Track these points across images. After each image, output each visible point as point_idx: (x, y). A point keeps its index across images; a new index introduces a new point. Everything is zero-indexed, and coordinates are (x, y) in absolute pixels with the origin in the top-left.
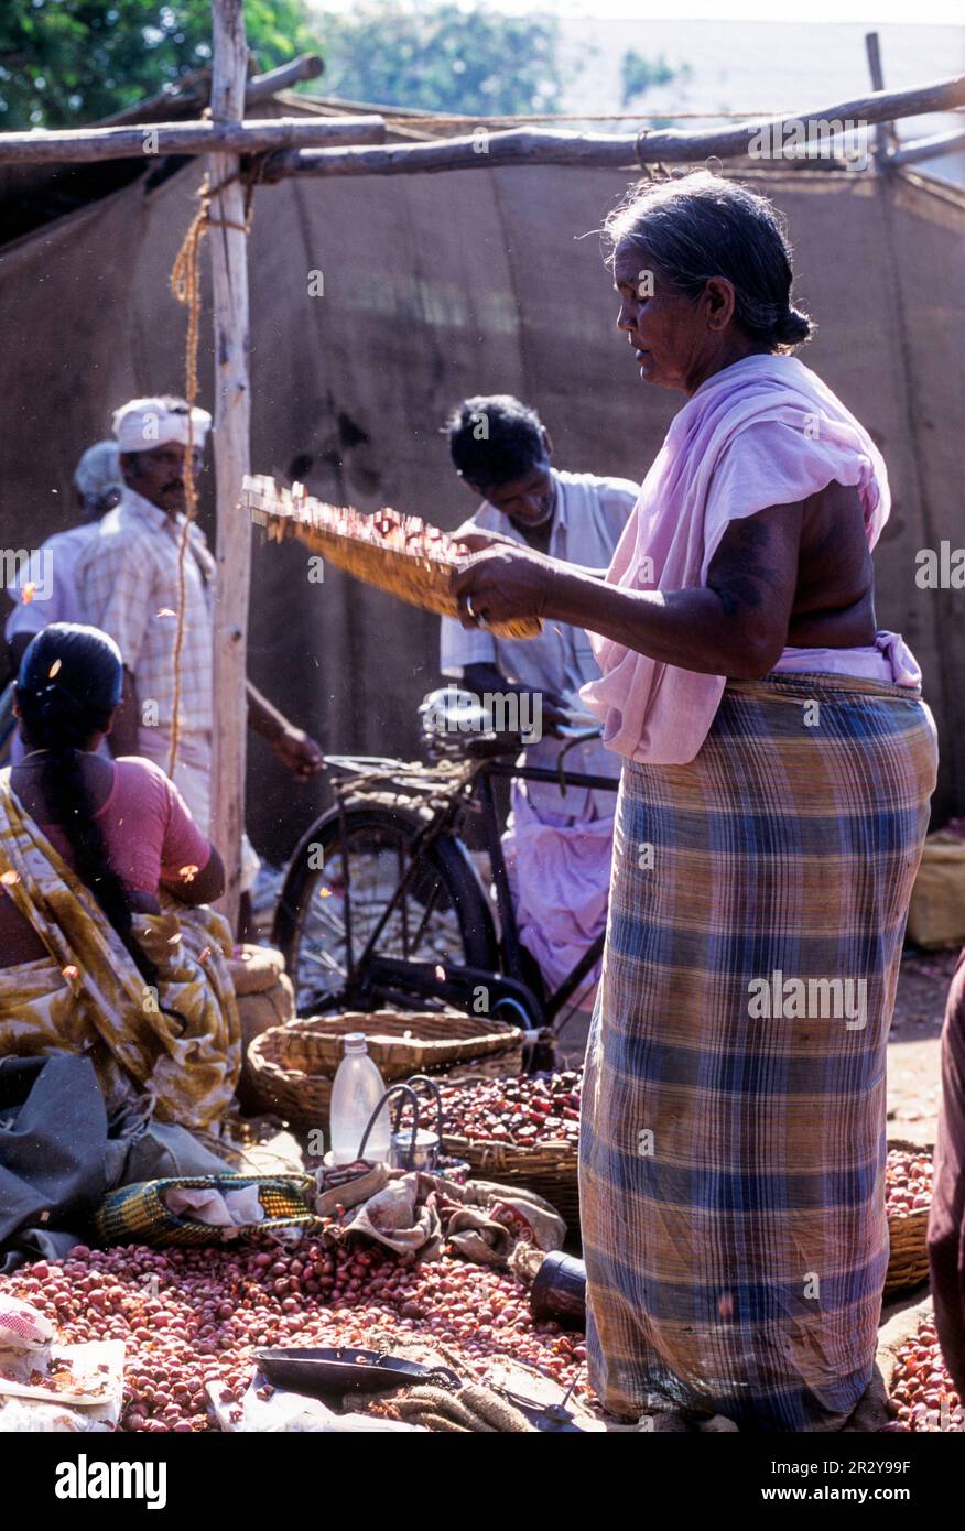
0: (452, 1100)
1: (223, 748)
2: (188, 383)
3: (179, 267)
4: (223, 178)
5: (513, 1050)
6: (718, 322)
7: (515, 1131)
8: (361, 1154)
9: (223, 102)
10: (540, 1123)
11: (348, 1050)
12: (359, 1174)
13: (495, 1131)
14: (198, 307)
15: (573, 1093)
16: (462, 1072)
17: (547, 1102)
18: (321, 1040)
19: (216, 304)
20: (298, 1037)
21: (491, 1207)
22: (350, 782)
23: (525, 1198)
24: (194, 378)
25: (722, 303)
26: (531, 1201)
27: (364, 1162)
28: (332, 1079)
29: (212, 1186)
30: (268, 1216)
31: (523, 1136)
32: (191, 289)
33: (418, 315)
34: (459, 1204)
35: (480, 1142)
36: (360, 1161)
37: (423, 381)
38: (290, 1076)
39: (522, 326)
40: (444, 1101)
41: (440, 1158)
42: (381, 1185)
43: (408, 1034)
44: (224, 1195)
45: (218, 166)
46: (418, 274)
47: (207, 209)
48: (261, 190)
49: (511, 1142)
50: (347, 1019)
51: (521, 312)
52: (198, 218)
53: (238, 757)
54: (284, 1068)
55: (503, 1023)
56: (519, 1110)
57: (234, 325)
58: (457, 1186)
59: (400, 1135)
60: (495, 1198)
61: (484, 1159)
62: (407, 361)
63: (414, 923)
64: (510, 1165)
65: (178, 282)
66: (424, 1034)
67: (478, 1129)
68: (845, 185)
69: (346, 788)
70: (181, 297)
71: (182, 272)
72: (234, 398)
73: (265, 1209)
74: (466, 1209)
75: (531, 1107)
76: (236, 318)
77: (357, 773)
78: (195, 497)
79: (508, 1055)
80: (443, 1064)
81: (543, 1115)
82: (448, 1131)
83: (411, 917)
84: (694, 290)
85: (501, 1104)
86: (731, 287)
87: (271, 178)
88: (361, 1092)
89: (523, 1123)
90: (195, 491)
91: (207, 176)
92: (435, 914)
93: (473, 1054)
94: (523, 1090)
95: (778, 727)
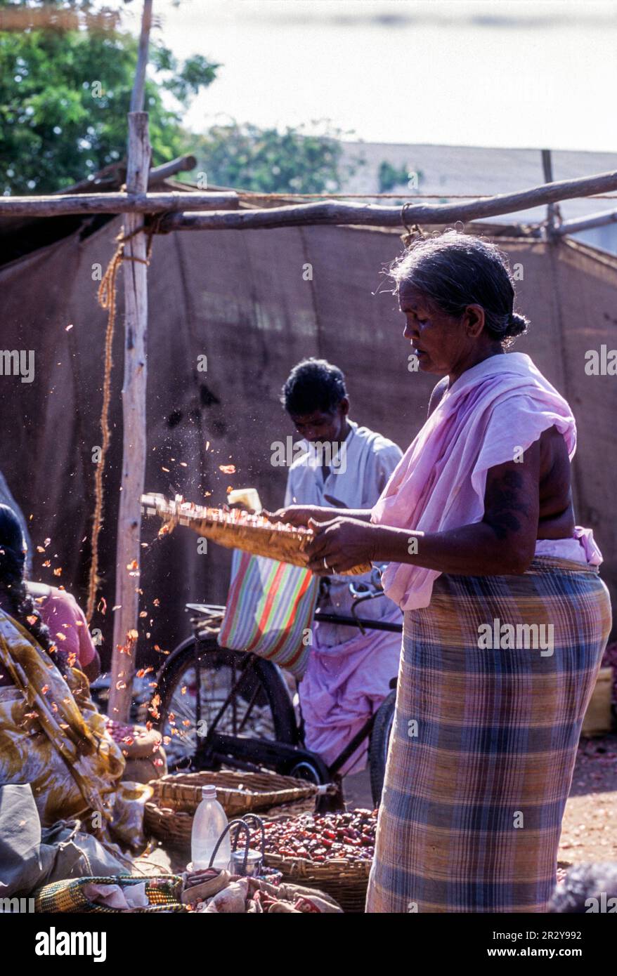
0: (271, 830)
1: (124, 597)
2: (106, 361)
3: (103, 286)
4: (133, 229)
5: (310, 798)
6: (474, 332)
7: (312, 851)
8: (211, 864)
9: (134, 181)
10: (328, 846)
11: (204, 796)
12: (211, 878)
13: (299, 851)
14: (114, 312)
15: (350, 827)
16: (276, 812)
17: (333, 832)
18: (185, 789)
19: (127, 311)
20: (170, 786)
21: (296, 901)
22: (202, 621)
23: (318, 895)
24: (110, 357)
25: (477, 320)
26: (322, 898)
27: (213, 869)
28: (192, 815)
29: (115, 883)
30: (150, 903)
31: (317, 855)
32: (110, 300)
33: (253, 324)
34: (275, 899)
35: (289, 858)
36: (211, 869)
37: (255, 365)
38: (164, 812)
39: (319, 331)
40: (266, 831)
41: (263, 868)
42: (224, 885)
43: (241, 786)
44: (122, 888)
45: (130, 221)
46: (255, 298)
47: (122, 249)
48: (157, 238)
49: (309, 859)
50: (201, 775)
51: (319, 323)
52: (116, 255)
53: (133, 603)
54: (160, 807)
55: (304, 780)
56: (315, 837)
57: (138, 324)
58: (273, 886)
59: (237, 852)
60: (299, 895)
61: (292, 869)
62: (245, 353)
63: (241, 713)
64: (309, 874)
65: (102, 296)
66: (253, 787)
67: (288, 849)
68: (527, 247)
69: (200, 624)
70: (104, 306)
71: (105, 289)
72: (136, 371)
73: (150, 899)
74: (279, 902)
75: (322, 836)
76: (139, 320)
77: (208, 615)
78: (108, 434)
79: (307, 801)
80: (264, 807)
81: (330, 841)
82: (268, 850)
83: (239, 710)
84: (456, 313)
85: (303, 833)
86: (482, 310)
87: (164, 230)
88: (212, 824)
89: (317, 846)
90: (109, 431)
91: (123, 228)
92: (256, 708)
93: (284, 800)
94: (317, 824)
95: (517, 590)
